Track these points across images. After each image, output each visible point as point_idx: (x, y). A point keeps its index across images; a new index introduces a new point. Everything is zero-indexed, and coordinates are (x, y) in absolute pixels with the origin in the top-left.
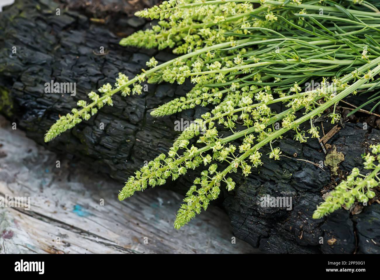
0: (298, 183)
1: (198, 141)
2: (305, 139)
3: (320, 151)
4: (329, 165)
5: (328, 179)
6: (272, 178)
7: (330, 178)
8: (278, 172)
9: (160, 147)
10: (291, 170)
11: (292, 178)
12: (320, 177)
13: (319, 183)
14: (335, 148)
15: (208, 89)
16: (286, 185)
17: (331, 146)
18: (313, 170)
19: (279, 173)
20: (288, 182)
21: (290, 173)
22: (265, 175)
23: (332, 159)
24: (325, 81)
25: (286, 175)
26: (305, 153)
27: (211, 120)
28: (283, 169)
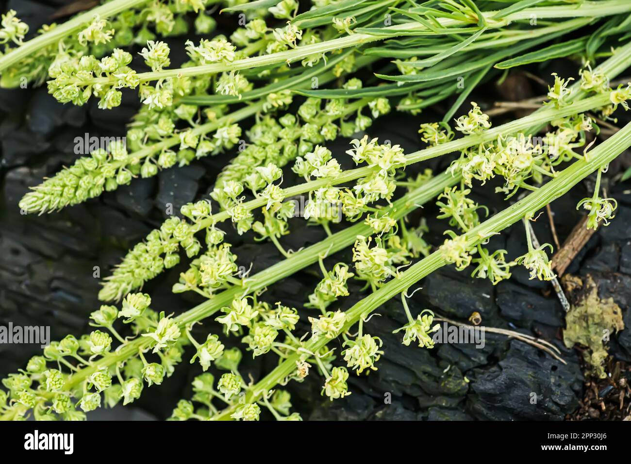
0: (489, 409)
1: (177, 288)
2: (503, 269)
3: (547, 294)
4: (577, 344)
5: (577, 387)
6: (408, 391)
7: (584, 384)
8: (425, 373)
9: (56, 289)
10: (464, 364)
11: (470, 391)
12: (554, 388)
13: (554, 408)
14: (591, 288)
15: (193, 110)
16: (452, 412)
17: (580, 283)
18: (532, 364)
19: (429, 375)
20: (459, 404)
21: (464, 374)
22: (386, 381)
23: (584, 324)
24: (562, 88)
25: (452, 385)
26: (502, 308)
27: (214, 223)
28: (442, 363)
